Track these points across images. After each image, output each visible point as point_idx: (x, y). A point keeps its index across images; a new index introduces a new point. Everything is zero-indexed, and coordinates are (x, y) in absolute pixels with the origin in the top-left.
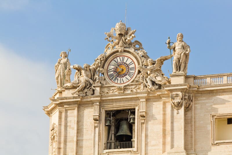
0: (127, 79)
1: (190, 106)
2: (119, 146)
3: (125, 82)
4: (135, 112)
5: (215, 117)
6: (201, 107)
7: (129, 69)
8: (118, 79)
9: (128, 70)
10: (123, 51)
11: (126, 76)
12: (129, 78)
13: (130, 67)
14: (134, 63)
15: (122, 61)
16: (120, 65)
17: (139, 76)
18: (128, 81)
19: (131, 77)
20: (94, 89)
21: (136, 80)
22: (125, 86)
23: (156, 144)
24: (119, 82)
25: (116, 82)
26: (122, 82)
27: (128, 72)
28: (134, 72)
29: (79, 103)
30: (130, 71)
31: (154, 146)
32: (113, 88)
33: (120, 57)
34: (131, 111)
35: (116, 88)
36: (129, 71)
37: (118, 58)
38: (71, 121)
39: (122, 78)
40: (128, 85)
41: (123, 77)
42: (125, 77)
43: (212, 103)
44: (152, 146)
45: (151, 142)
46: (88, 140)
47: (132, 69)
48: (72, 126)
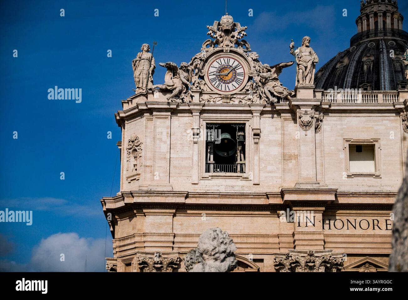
0: (234, 85)
1: (319, 127)
2: (218, 168)
3: (231, 90)
4: (244, 128)
5: (349, 143)
6: (331, 130)
7: (236, 74)
8: (222, 85)
9: (235, 75)
10: (229, 51)
12: (237, 86)
13: (238, 71)
14: (243, 67)
15: (226, 63)
16: (225, 68)
17: (249, 83)
18: (234, 88)
19: (239, 84)
20: (193, 94)
21: (246, 88)
22: (232, 95)
23: (274, 170)
24: (223, 89)
25: (220, 89)
26: (228, 90)
27: (235, 78)
28: (242, 78)
29: (172, 110)
30: (238, 77)
31: (270, 172)
32: (217, 96)
33: (225, 58)
34: (239, 126)
35: (220, 96)
36: (236, 77)
37: (222, 59)
38: (162, 133)
39: (227, 85)
40: (236, 94)
41: (229, 83)
43: (345, 125)
44: (269, 173)
45: (267, 167)
46: (184, 159)
47: (240, 74)
48: (163, 139)
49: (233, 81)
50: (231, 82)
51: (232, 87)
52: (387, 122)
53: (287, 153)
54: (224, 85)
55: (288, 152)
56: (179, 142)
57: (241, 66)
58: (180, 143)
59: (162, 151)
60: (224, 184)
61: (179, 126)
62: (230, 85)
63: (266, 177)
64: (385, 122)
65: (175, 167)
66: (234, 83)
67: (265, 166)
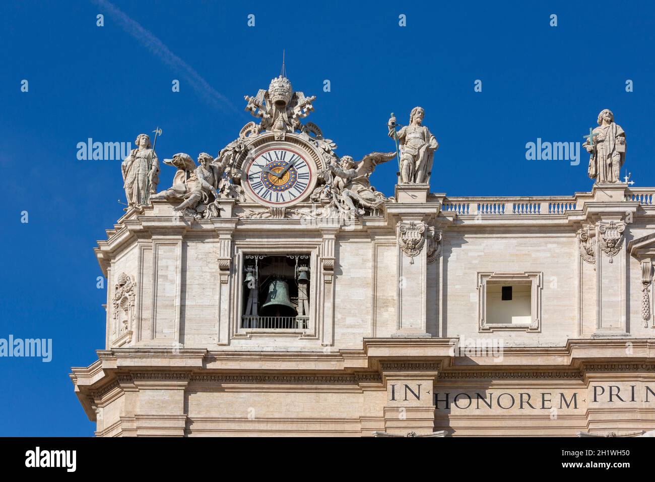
0: (291, 194)
1: (436, 253)
3: (287, 200)
4: (308, 260)
5: (488, 279)
6: (457, 259)
7: (296, 175)
8: (271, 194)
9: (295, 178)
10: (283, 139)
11: (290, 190)
12: (297, 194)
13: (299, 171)
14: (308, 164)
15: (280, 158)
16: (277, 166)
17: (319, 190)
18: (293, 198)
19: (301, 191)
20: (220, 207)
21: (313, 196)
22: (287, 208)
23: (358, 324)
24: (274, 199)
25: (268, 199)
26: (281, 201)
27: (293, 182)
28: (307, 181)
29: (185, 232)
30: (299, 180)
31: (352, 327)
32: (261, 210)
33: (277, 151)
34: (299, 258)
35: (267, 211)
36: (296, 180)
37: (272, 153)
38: (167, 267)
39: (280, 193)
40: (294, 207)
41: (283, 190)
42: (287, 191)
43: (481, 251)
44: (348, 327)
45: (345, 319)
46: (205, 307)
47: (302, 176)
48: (170, 277)
49: (291, 186)
50: (287, 189)
51: (289, 196)
52: (555, 245)
53: (381, 297)
54: (274, 194)
55: (381, 295)
56: (196, 282)
57: (305, 163)
58: (198, 283)
59: (167, 295)
60: (271, 345)
61: (197, 258)
62: (286, 194)
63: (343, 334)
64: (550, 246)
65: (190, 319)
66: (292, 190)
67: (342, 318)
